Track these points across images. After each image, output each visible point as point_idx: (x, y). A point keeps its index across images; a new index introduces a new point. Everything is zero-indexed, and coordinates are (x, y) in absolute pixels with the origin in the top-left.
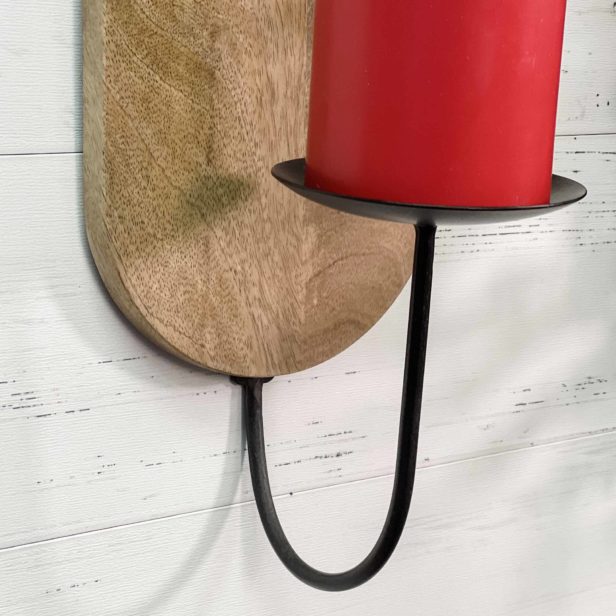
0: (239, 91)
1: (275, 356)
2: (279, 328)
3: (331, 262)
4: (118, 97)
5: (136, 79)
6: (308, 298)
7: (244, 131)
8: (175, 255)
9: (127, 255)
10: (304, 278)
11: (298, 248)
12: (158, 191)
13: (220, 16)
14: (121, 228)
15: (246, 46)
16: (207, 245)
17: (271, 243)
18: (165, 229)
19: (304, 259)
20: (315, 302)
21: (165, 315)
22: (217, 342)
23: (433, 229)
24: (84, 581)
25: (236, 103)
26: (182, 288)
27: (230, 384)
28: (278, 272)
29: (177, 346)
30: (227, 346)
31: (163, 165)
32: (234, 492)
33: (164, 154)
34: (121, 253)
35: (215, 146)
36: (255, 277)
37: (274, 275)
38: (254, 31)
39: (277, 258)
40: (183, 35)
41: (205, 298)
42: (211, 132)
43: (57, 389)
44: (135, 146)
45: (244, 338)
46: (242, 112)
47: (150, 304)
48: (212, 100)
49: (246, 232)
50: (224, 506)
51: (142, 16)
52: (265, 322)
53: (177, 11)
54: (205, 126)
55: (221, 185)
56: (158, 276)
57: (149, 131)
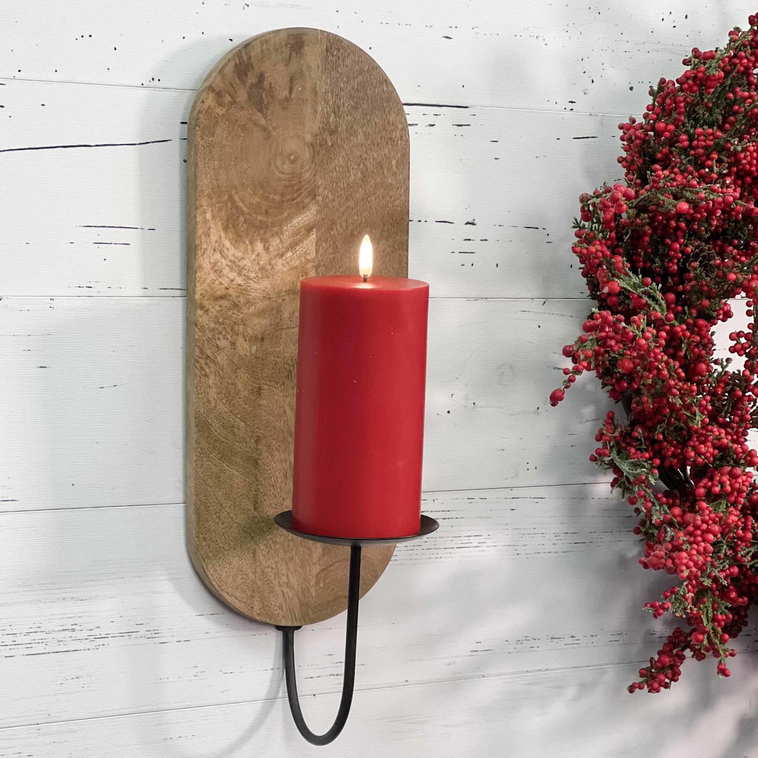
0: (272, 470)
1: (297, 615)
2: (299, 599)
3: (331, 563)
4: (202, 476)
5: (213, 466)
6: (317, 583)
7: (276, 492)
8: (236, 558)
9: (209, 558)
10: (315, 572)
11: (310, 555)
12: (226, 525)
13: (261, 431)
14: (204, 544)
15: (277, 446)
16: (254, 553)
17: (294, 553)
18: (230, 545)
19: (314, 561)
20: (322, 585)
21: (230, 590)
22: (261, 605)
23: (360, 548)
24: (186, 735)
25: (271, 478)
26: (240, 577)
27: (275, 630)
28: (298, 569)
29: (237, 607)
30: (267, 608)
31: (229, 511)
32: (278, 693)
33: (229, 505)
34: (204, 557)
35: (259, 501)
36: (284, 571)
37: (296, 570)
38: (281, 438)
39: (297, 561)
40: (240, 442)
41: (254, 582)
42: (256, 493)
43: (172, 629)
44: (212, 500)
45: (278, 604)
46: (275, 482)
47: (221, 584)
48: (256, 476)
49: (278, 547)
50: (271, 699)
51: (216, 433)
52: (291, 595)
53: (236, 430)
54: (252, 490)
55: (263, 521)
56: (226, 569)
57: (220, 493)
